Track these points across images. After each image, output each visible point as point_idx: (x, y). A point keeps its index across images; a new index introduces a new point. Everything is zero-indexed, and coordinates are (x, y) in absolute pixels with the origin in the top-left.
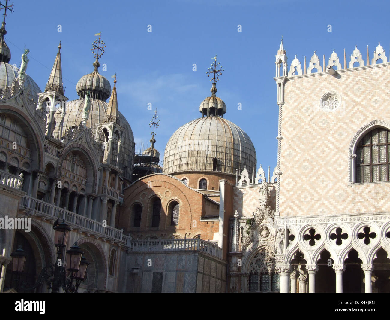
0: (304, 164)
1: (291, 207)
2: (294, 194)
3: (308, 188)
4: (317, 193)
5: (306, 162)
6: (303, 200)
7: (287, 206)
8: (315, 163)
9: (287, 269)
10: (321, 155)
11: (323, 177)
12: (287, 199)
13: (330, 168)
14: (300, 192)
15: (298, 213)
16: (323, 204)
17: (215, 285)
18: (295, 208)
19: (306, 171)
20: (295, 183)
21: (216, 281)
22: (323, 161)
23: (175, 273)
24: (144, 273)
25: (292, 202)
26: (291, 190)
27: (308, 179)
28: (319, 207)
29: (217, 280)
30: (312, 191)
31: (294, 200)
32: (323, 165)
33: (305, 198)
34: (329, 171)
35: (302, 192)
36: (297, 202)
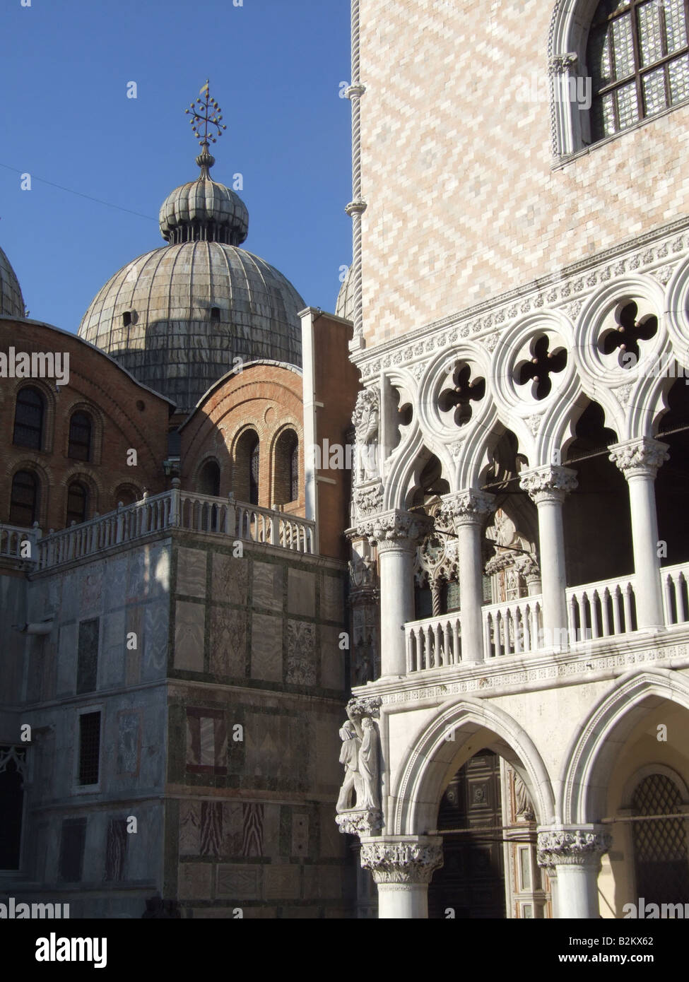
0: (424, 149)
1: (394, 310)
2: (400, 263)
3: (438, 224)
4: (463, 230)
5: (428, 139)
6: (424, 271)
7: (383, 309)
8: (452, 133)
9: (390, 529)
10: (469, 99)
11: (478, 170)
12: (382, 285)
13: (497, 131)
14: (415, 249)
15: (413, 322)
16: (483, 265)
17: (278, 639)
18: (404, 306)
19: (431, 171)
20: (400, 224)
21: (285, 626)
22: (474, 115)
23: (122, 613)
24: (62, 629)
25: (396, 291)
26: (392, 250)
27: (435, 194)
28: (471, 279)
29: (292, 622)
30: (449, 233)
31: (400, 283)
32: (476, 128)
33: (431, 262)
34: (492, 142)
35: (422, 245)
36: (409, 284)
